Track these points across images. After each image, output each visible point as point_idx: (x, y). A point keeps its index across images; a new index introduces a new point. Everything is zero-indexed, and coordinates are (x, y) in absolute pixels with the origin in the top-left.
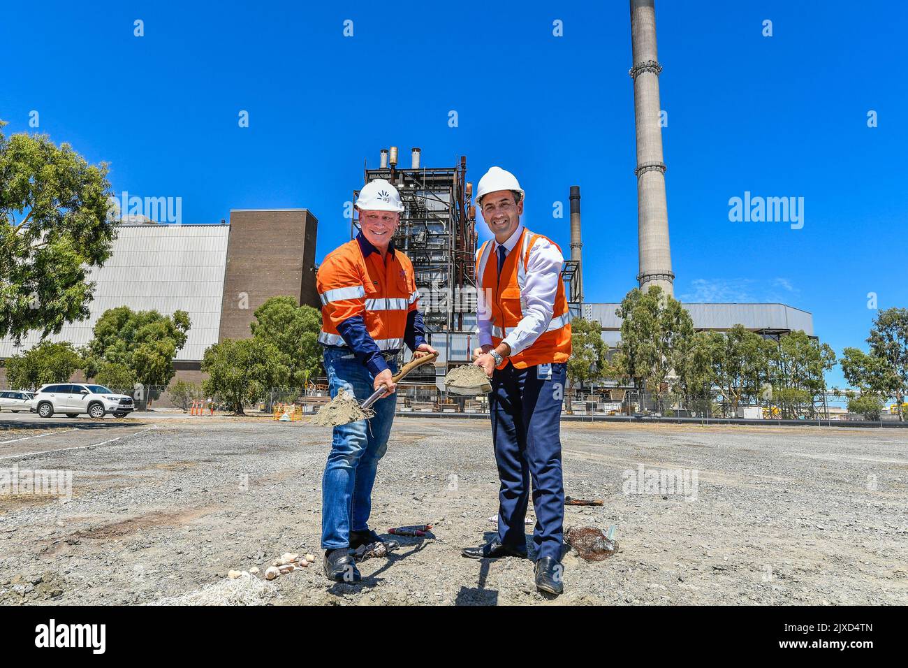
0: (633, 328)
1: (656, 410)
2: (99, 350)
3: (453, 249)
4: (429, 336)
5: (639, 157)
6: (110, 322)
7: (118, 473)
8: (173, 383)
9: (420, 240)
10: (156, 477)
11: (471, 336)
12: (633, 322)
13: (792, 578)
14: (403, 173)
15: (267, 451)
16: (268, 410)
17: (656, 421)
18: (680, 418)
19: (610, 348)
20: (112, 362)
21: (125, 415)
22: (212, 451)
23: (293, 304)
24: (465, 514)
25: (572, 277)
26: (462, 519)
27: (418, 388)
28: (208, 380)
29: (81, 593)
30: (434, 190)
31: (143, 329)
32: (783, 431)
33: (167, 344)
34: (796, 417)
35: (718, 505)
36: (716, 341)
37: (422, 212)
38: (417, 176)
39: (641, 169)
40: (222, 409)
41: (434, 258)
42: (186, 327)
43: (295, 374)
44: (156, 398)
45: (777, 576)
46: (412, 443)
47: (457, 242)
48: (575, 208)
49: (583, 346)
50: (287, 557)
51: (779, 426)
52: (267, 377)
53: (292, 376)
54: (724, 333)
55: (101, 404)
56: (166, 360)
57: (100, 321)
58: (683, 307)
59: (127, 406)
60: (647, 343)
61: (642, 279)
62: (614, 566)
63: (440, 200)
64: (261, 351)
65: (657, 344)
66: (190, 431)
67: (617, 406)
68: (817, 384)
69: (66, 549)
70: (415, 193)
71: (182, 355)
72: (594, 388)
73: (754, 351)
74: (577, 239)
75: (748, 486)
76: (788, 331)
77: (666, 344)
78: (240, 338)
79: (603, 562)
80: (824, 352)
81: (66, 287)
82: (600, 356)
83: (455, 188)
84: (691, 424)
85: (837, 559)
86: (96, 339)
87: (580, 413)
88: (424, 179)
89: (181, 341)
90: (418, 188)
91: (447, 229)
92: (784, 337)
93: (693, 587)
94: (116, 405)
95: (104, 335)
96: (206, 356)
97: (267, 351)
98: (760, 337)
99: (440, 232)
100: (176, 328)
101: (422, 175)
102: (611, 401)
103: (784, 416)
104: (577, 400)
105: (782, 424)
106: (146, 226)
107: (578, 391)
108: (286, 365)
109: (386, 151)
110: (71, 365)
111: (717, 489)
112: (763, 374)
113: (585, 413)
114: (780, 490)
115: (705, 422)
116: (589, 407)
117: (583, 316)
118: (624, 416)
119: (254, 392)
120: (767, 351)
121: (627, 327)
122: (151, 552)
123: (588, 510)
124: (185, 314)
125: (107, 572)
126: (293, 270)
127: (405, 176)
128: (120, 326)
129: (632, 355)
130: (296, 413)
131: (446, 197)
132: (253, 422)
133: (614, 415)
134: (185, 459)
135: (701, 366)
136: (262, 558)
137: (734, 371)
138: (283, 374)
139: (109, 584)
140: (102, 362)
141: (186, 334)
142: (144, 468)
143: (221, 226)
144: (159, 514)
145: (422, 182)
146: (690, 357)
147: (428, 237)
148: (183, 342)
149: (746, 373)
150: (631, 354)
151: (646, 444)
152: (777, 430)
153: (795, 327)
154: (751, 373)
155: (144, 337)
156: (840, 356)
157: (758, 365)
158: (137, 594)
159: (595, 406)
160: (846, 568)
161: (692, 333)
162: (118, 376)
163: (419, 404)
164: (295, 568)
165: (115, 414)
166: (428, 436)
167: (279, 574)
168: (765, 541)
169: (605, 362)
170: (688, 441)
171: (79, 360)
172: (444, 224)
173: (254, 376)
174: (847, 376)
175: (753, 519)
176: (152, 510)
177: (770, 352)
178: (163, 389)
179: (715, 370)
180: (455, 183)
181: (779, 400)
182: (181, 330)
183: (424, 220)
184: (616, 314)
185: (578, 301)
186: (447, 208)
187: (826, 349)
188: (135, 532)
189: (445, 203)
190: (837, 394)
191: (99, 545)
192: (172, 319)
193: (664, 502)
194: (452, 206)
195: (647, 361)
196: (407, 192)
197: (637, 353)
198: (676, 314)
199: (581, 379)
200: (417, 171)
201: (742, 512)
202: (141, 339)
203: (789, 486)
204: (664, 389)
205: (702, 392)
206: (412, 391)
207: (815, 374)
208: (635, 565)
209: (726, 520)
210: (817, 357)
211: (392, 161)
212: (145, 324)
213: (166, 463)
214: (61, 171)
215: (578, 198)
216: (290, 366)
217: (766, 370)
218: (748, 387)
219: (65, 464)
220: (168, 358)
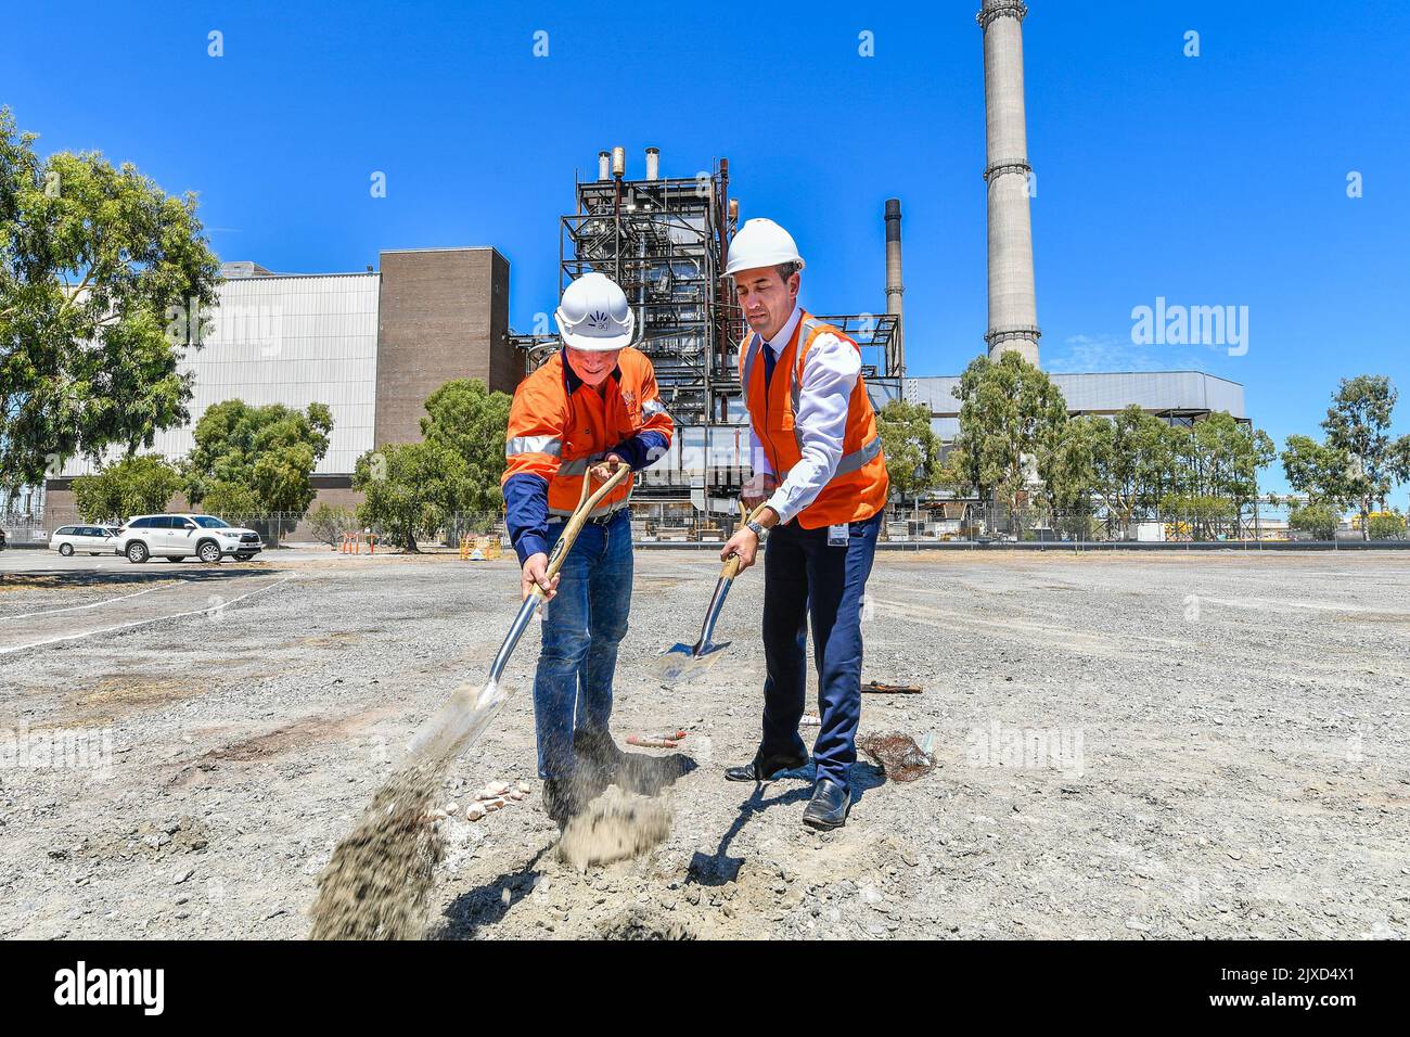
0: (977, 415)
1: (1009, 531)
2: (204, 462)
3: (711, 302)
4: (680, 431)
5: (991, 152)
6: (215, 422)
7: (252, 653)
8: (314, 507)
9: (662, 289)
10: (305, 660)
11: (740, 430)
12: (979, 405)
13: (1165, 803)
14: (634, 188)
15: (455, 612)
16: (451, 543)
17: (1010, 547)
18: (1046, 541)
19: (944, 442)
20: (224, 480)
21: (250, 556)
22: (379, 614)
23: (480, 391)
24: (731, 712)
25: (888, 340)
26: (727, 719)
27: (666, 507)
28: (364, 503)
29: (231, 844)
30: (681, 213)
31: (264, 431)
32: (1193, 559)
33: (302, 451)
34: (1212, 537)
35: (1082, 687)
36: (1099, 430)
37: (663, 246)
38: (654, 191)
39: (992, 171)
40: (385, 543)
41: (683, 316)
42: (327, 427)
43: (488, 492)
44: (292, 529)
45: (1145, 801)
46: (658, 593)
47: (717, 290)
48: (893, 233)
49: (903, 441)
50: (494, 787)
51: (1188, 552)
52: (447, 497)
53: (483, 496)
54: (1111, 417)
55: (214, 542)
56: (301, 476)
57: (203, 420)
58: (1052, 382)
59: (251, 545)
60: (998, 435)
61: (992, 338)
62: (929, 790)
63: (691, 228)
64: (437, 461)
65: (1013, 437)
66: (343, 581)
67: (954, 527)
68: (1246, 488)
69: (200, 778)
70: (652, 218)
71: (323, 467)
72: (920, 502)
73: (1154, 443)
74: (895, 282)
75: (1128, 656)
76: (1206, 412)
77: (1025, 437)
78: (406, 443)
79: (915, 783)
80: (1258, 442)
81: (152, 380)
82: (929, 455)
83: (712, 208)
84: (1061, 552)
85: (1232, 773)
86: (199, 447)
87: (899, 538)
88: (666, 195)
89: (320, 447)
90: (657, 210)
91: (702, 272)
92: (1201, 422)
93: (1031, 819)
94: (236, 543)
95: (209, 442)
96: (359, 469)
97: (446, 460)
98: (1163, 421)
99: (692, 276)
100: (312, 429)
101: (663, 190)
102: (945, 520)
103: (1196, 538)
104: (896, 520)
105: (1192, 547)
106: (257, 279)
107: (897, 506)
108: (474, 478)
109: (608, 155)
110: (166, 487)
111: (1084, 662)
112: (1167, 476)
113: (906, 538)
114: (1173, 661)
115: (1080, 548)
116: (912, 529)
117: (904, 396)
118: (964, 541)
119: (431, 519)
120: (1174, 443)
121: (970, 413)
122: (313, 779)
123: (900, 700)
124: (324, 408)
125: (259, 812)
126: (476, 339)
127: (636, 192)
128: (230, 428)
129: (977, 455)
130: (491, 547)
131: (699, 223)
132: (432, 564)
133: (948, 540)
134: (341, 628)
135: (1075, 468)
136: (461, 788)
137: (1124, 473)
138: (469, 493)
139: (264, 828)
140: (210, 481)
141: (326, 437)
142: (288, 646)
143: (367, 275)
144: (316, 719)
145: (662, 200)
146: (1061, 455)
147: (674, 284)
148: (324, 449)
149: (1142, 476)
150: (975, 452)
151: (992, 588)
152: (1184, 558)
153: (1217, 408)
154: (1149, 476)
155: (268, 442)
156: (1281, 447)
157: (1160, 463)
158: (302, 844)
159: (922, 526)
160: (1241, 785)
161: (1064, 419)
162: (234, 500)
163: (668, 531)
164: (506, 802)
165: (236, 556)
166: (681, 580)
167: (484, 813)
168: (1138, 745)
169: (936, 465)
170: (1052, 580)
171: (177, 478)
172: (698, 265)
173: (428, 497)
174: (1290, 476)
175: (1127, 711)
176: (307, 713)
177: (1179, 444)
178: (300, 517)
179: (1096, 472)
180: (712, 201)
181: (1189, 514)
182: (320, 431)
183: (667, 259)
184: (953, 394)
185: (897, 374)
186: (702, 239)
187: (1261, 438)
188: (288, 750)
189: (698, 232)
190: (1274, 502)
191: (244, 770)
192: (306, 416)
193: (1007, 685)
194: (709, 236)
195: (997, 461)
196: (640, 217)
197: (983, 451)
198: (1042, 392)
199: (902, 489)
200: (654, 184)
201: (1114, 700)
202: (263, 446)
203: (1185, 653)
204: (1022, 501)
205: (1077, 503)
206: (657, 511)
207: (1244, 475)
208: (958, 787)
209: (1091, 713)
210: (1247, 449)
211: (616, 170)
212: (267, 424)
213: (317, 635)
214: (129, 208)
215: (898, 217)
216: (479, 480)
217: (1171, 470)
218: (1144, 495)
219: (177, 641)
220: (304, 472)
